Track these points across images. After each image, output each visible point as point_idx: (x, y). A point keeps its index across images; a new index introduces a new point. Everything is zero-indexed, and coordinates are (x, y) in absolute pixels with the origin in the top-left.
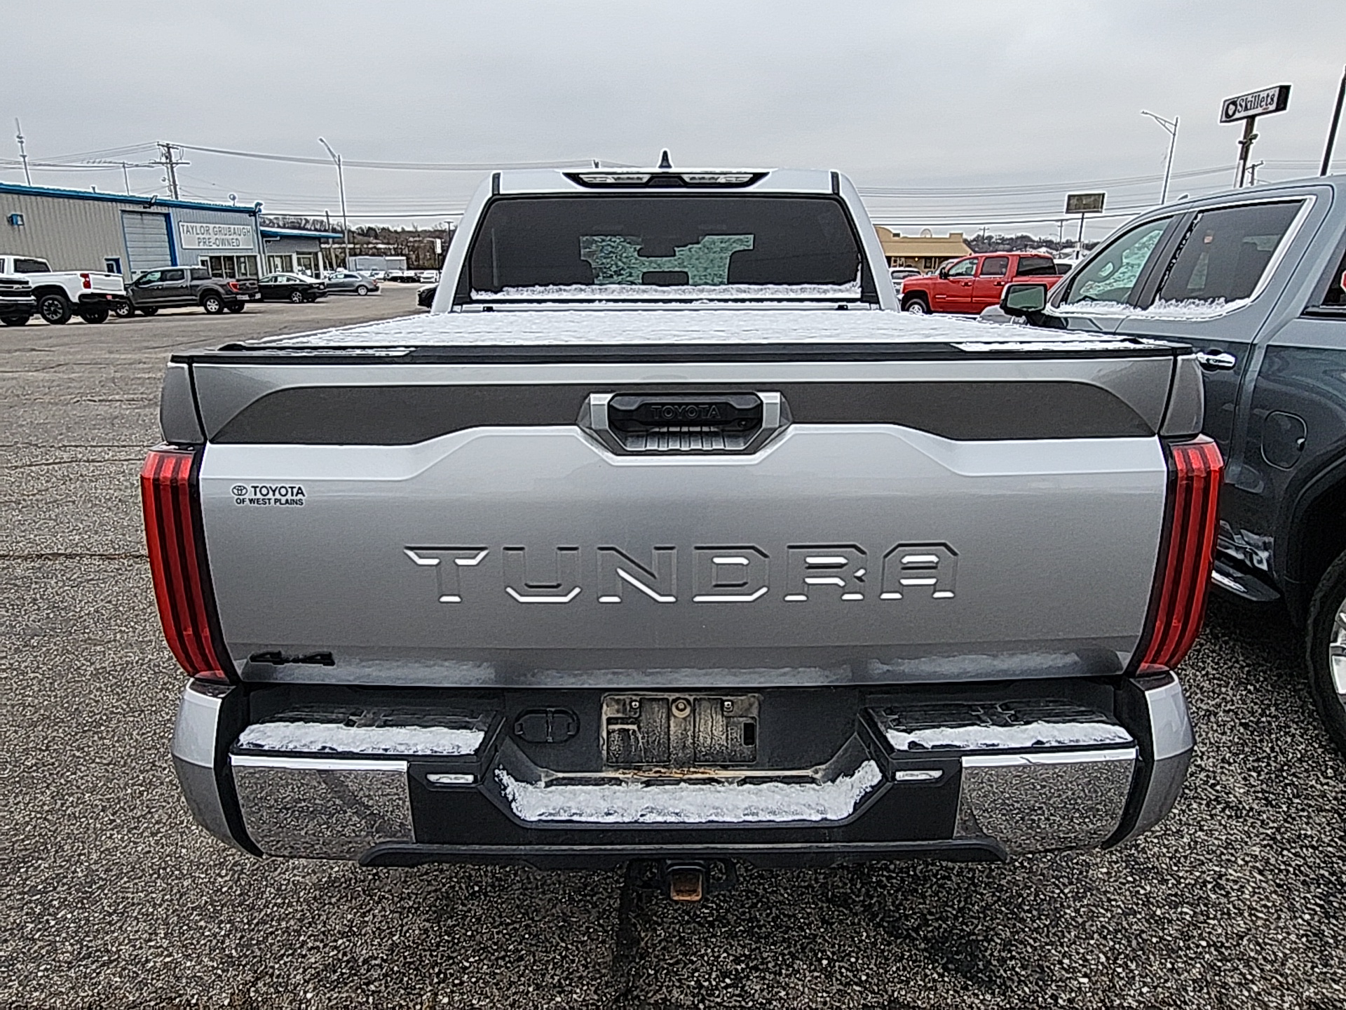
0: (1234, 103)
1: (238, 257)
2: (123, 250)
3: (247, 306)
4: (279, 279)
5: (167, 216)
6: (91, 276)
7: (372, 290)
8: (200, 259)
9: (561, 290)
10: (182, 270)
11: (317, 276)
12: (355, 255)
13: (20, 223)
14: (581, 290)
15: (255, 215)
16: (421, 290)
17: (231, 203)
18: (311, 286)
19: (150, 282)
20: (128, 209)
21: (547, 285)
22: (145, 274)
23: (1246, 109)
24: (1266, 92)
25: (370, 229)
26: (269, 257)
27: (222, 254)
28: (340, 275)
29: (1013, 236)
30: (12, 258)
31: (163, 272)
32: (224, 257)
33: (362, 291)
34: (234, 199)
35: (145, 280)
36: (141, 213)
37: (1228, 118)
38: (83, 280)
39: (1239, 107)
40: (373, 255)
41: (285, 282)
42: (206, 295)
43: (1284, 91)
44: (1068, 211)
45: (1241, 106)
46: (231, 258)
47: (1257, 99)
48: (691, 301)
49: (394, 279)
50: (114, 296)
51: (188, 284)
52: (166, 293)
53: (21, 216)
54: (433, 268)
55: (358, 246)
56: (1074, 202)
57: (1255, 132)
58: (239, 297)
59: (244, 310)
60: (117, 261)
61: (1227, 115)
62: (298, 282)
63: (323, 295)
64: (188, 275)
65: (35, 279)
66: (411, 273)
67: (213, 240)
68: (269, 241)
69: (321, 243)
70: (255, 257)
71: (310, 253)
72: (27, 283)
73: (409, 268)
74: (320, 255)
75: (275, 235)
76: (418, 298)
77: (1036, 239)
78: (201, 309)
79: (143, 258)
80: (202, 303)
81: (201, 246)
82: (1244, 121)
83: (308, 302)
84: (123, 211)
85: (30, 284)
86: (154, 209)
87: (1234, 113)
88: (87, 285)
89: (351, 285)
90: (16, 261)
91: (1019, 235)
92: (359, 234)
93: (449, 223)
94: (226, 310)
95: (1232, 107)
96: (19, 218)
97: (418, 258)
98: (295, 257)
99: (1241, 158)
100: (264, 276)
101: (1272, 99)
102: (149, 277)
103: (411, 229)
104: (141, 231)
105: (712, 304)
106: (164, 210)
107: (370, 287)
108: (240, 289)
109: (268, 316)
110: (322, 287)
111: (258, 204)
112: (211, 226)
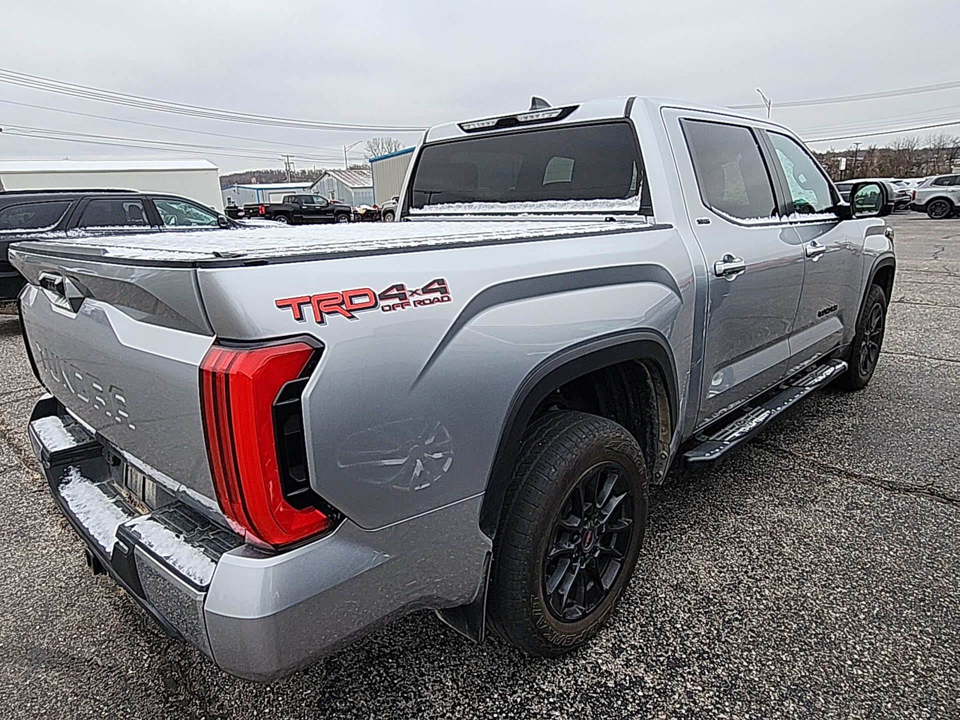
9: (449, 207)
21: (443, 203)
105: (530, 216)
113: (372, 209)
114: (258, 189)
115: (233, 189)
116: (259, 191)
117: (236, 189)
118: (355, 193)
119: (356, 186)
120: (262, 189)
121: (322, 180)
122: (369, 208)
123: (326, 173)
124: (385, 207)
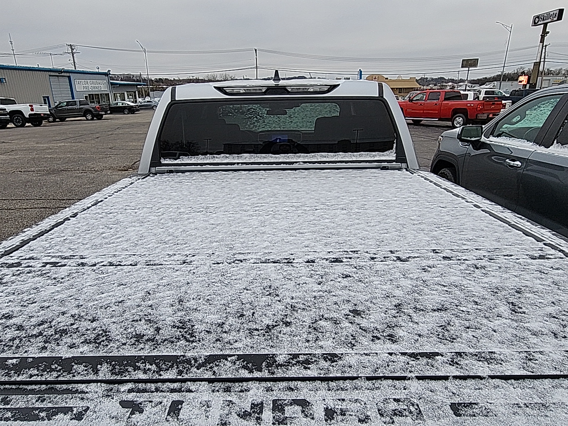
0: (538, 17)
1: (101, 94)
2: (50, 92)
3: (104, 116)
4: (119, 104)
5: (69, 77)
6: (34, 106)
8: (84, 95)
10: (75, 101)
11: (136, 102)
12: (154, 91)
13: (4, 82)
14: (227, 157)
15: (108, 76)
17: (97, 70)
18: (132, 107)
19: (62, 106)
20: (52, 74)
22: (60, 103)
23: (544, 20)
24: (553, 12)
25: (160, 79)
26: (114, 94)
27: (94, 93)
28: (145, 101)
29: (437, 78)
31: (67, 102)
32: (95, 94)
34: (98, 69)
35: (59, 106)
36: (58, 76)
37: (535, 24)
38: (30, 107)
39: (540, 19)
41: (121, 105)
42: (86, 112)
43: (561, 11)
44: (462, 67)
45: (541, 18)
46: (98, 95)
47: (549, 16)
48: (292, 163)
50: (44, 114)
51: (78, 107)
52: (69, 111)
53: (5, 79)
55: (155, 87)
56: (465, 63)
57: (547, 30)
58: (101, 113)
59: (103, 118)
60: (48, 97)
61: (535, 23)
62: (126, 105)
63: (138, 110)
64: (78, 103)
65: (9, 108)
67: (90, 87)
68: (114, 87)
70: (108, 94)
71: (132, 92)
72: (5, 109)
74: (137, 92)
75: (117, 84)
77: (447, 78)
78: (84, 118)
79: (60, 95)
80: (84, 115)
81: (85, 90)
82: (542, 26)
83: (132, 114)
84: (50, 75)
85: (7, 110)
86: (63, 74)
87: (538, 22)
88: (32, 110)
89: (150, 105)
91: (439, 77)
92: (155, 81)
93: (193, 76)
94: (95, 118)
95: (537, 19)
96: (4, 80)
98: (126, 93)
99: (541, 42)
100: (112, 102)
101: (556, 15)
102: (62, 104)
104: (58, 84)
105: (305, 165)
106: (68, 75)
108: (101, 109)
109: (113, 121)
110: (137, 107)
111: (109, 71)
112: (89, 81)
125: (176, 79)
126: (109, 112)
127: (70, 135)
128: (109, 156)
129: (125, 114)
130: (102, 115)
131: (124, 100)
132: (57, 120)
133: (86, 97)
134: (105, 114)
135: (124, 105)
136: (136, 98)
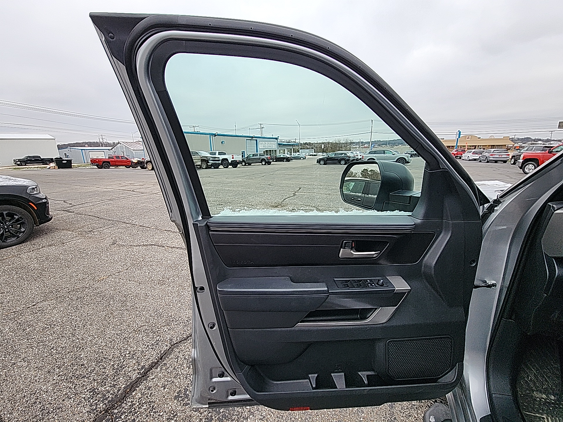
1: (272, 150)
2: (246, 149)
3: (272, 163)
5: (256, 140)
6: (234, 156)
7: (304, 158)
11: (291, 155)
12: (302, 149)
13: (224, 143)
15: (277, 140)
16: (318, 158)
17: (272, 137)
18: (289, 158)
19: (250, 157)
25: (306, 143)
26: (280, 150)
27: (268, 150)
28: (296, 155)
29: (523, 138)
30: (218, 151)
31: (253, 155)
33: (302, 159)
34: (272, 135)
36: (251, 140)
40: (306, 149)
41: (282, 157)
42: (262, 160)
44: (559, 127)
46: (270, 151)
49: (311, 155)
50: (239, 161)
51: (259, 157)
52: (253, 160)
53: (225, 141)
54: (321, 152)
55: (302, 147)
56: (561, 124)
58: (270, 161)
60: (244, 152)
62: (286, 156)
63: (292, 160)
64: (258, 155)
65: (222, 157)
66: (315, 154)
67: (267, 146)
68: (280, 146)
69: (293, 146)
70: (276, 150)
71: (290, 149)
72: (220, 158)
73: (315, 152)
74: (292, 149)
75: (282, 144)
76: (316, 161)
78: (261, 164)
79: (250, 150)
80: (261, 162)
81: (264, 148)
83: (288, 162)
84: (247, 140)
86: (254, 139)
88: (233, 158)
89: (299, 157)
90: (219, 152)
91: (526, 137)
92: (303, 144)
93: (326, 140)
94: (267, 164)
97: (317, 150)
98: (286, 150)
100: (278, 155)
102: (250, 156)
103: (316, 142)
104: (250, 144)
106: (256, 139)
107: (304, 157)
108: (271, 159)
109: (277, 166)
110: (292, 158)
111: (278, 137)
112: (267, 142)
113: (141, 160)
114: (82, 150)
115: (68, 149)
116: (83, 151)
117: (69, 149)
118: (135, 152)
119: (135, 149)
120: (84, 150)
121: (117, 146)
122: (139, 160)
123: (119, 143)
124: (146, 160)
125: (315, 142)
126: (275, 160)
127: (248, 174)
128: (266, 191)
129: (284, 162)
130: (271, 162)
131: (285, 154)
132: (247, 165)
133: (264, 152)
134: (273, 162)
135: (284, 157)
136: (291, 153)
